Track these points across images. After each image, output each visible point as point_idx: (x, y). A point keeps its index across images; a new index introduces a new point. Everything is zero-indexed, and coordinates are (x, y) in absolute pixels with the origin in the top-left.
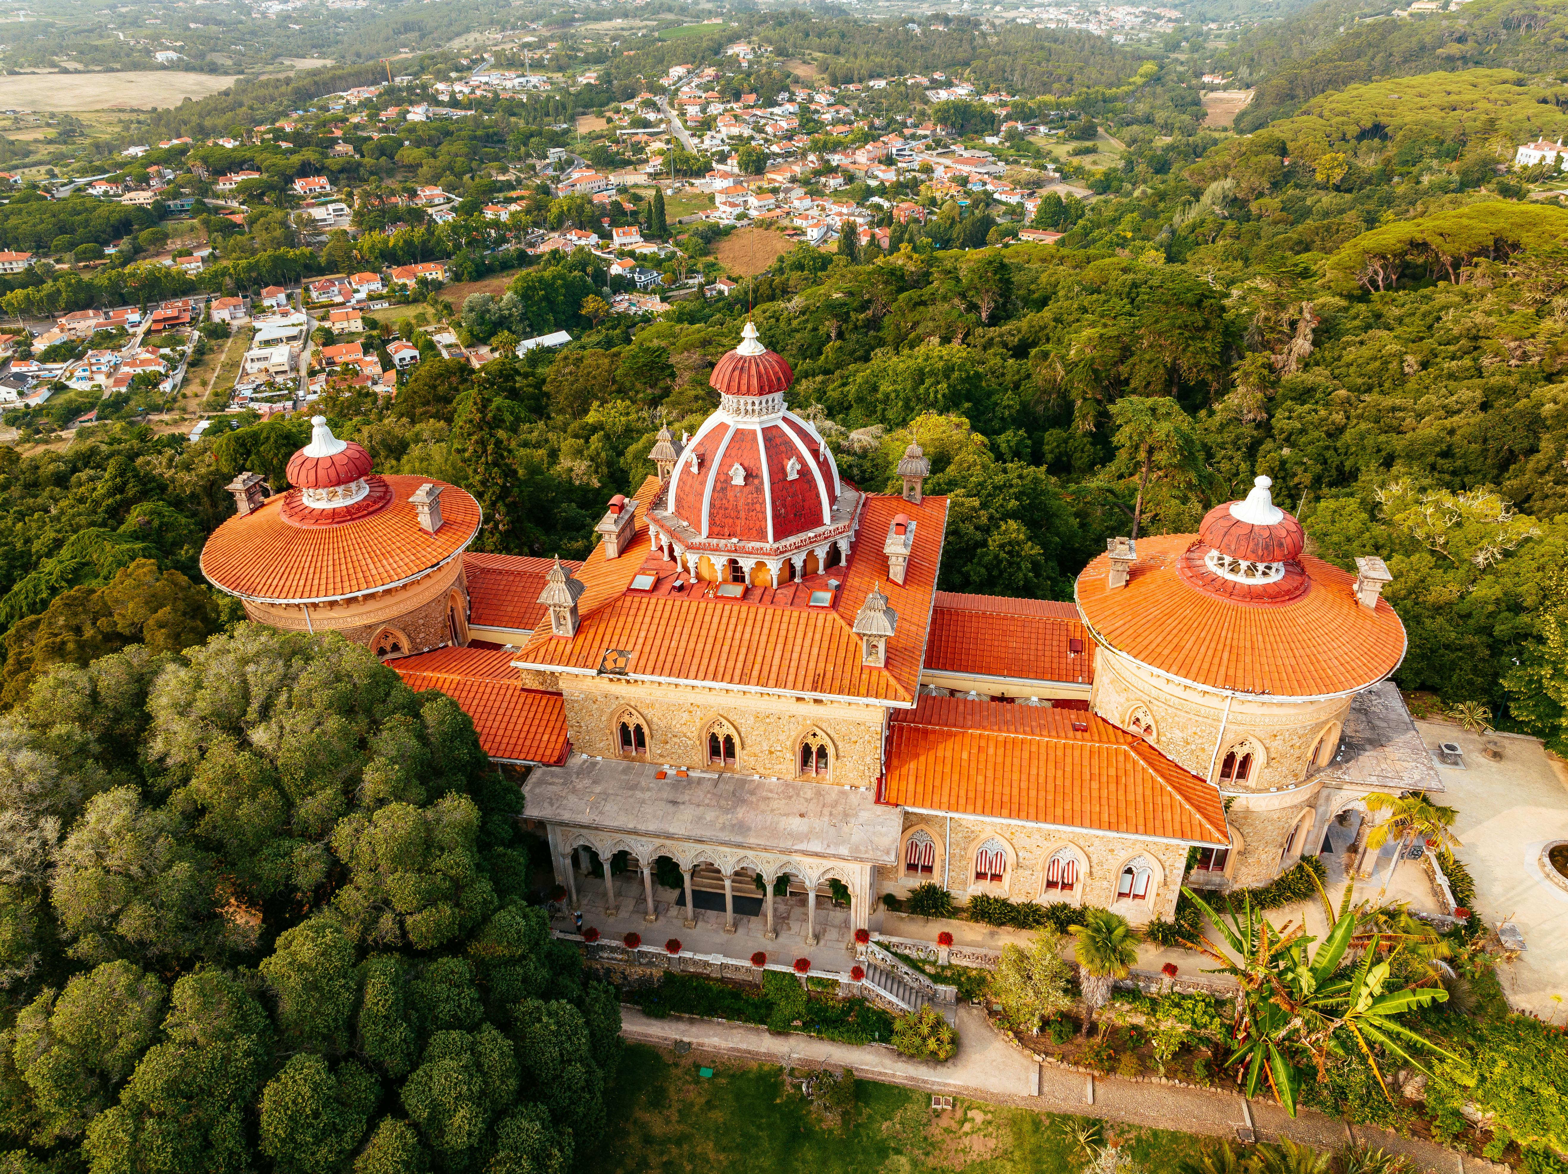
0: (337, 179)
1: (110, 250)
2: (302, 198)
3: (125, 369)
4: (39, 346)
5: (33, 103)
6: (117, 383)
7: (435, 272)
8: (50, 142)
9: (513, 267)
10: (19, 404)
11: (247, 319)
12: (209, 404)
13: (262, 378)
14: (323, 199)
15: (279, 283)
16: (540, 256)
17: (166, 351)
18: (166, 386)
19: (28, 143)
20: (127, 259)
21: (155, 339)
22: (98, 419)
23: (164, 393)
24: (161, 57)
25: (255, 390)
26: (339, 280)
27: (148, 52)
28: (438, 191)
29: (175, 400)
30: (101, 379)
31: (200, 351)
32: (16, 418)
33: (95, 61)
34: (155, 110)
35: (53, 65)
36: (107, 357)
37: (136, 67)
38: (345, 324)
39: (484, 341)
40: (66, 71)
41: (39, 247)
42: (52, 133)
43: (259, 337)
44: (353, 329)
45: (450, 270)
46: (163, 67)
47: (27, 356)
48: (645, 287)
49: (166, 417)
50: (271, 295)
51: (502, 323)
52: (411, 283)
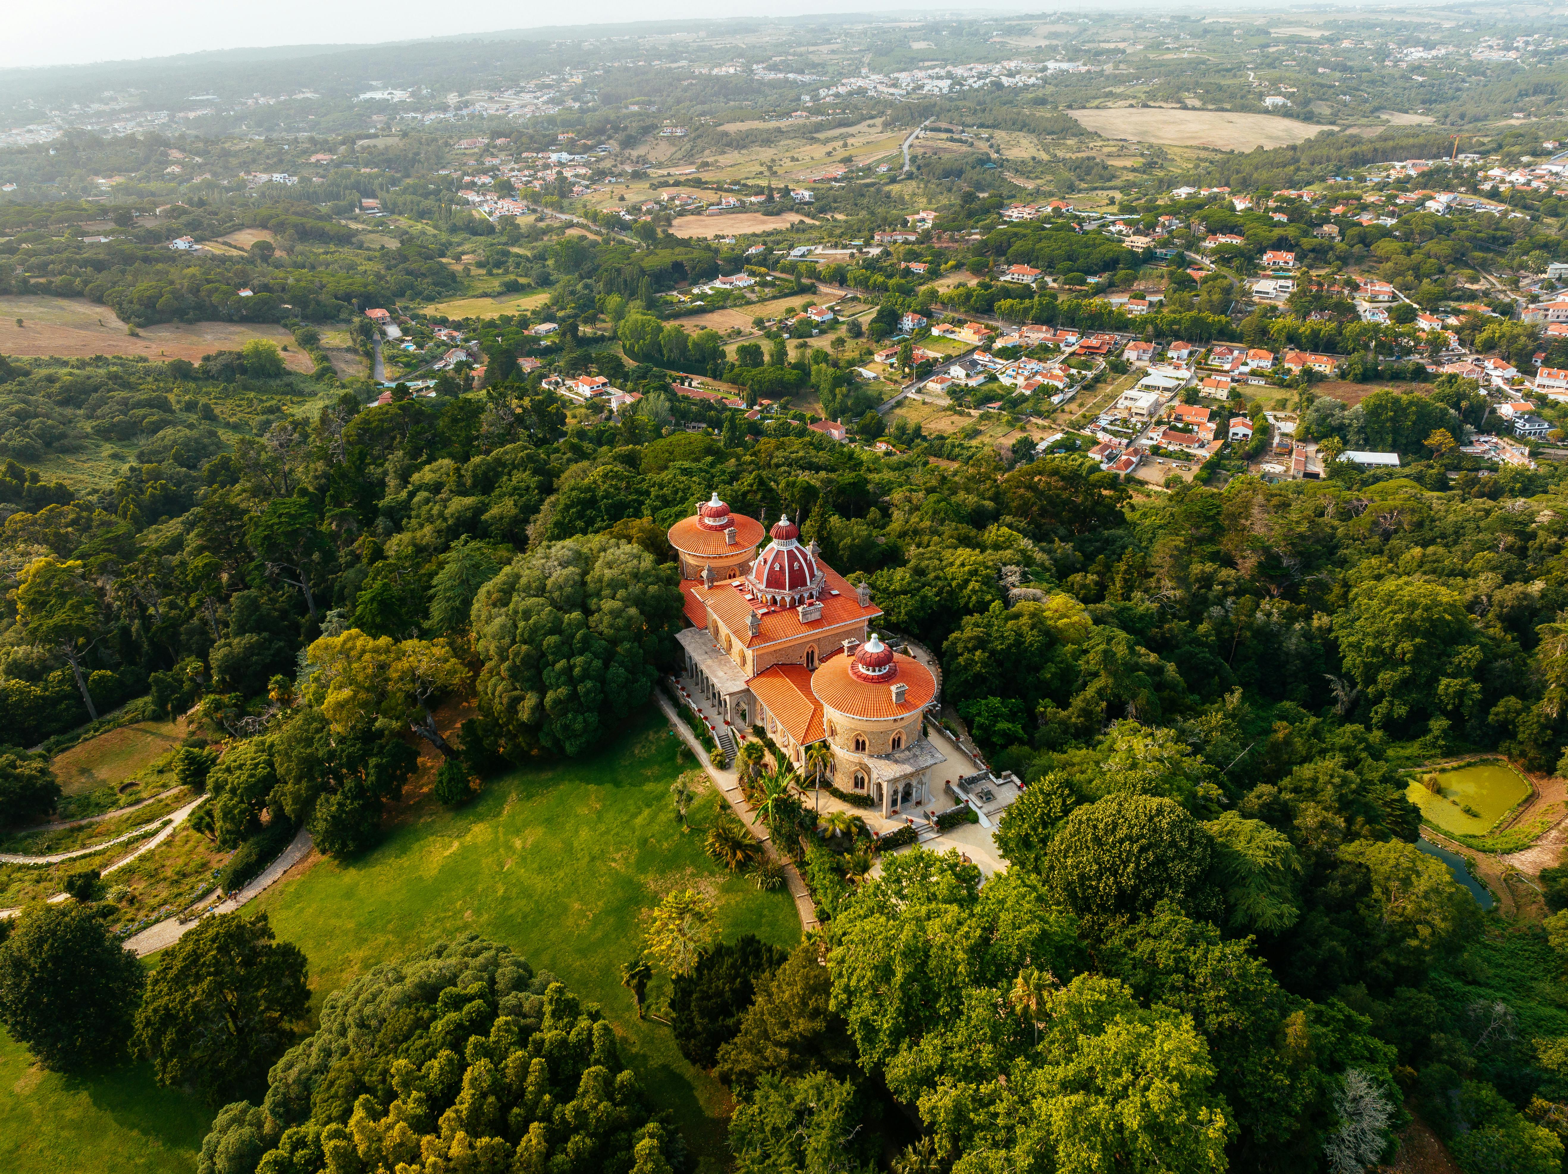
0: (1306, 256)
1: (1092, 280)
2: (1264, 269)
3: (1039, 378)
4: (999, 344)
5: (1144, 133)
6: (1027, 387)
7: (1323, 365)
8: (1134, 170)
9: (1404, 379)
10: (963, 383)
11: (1147, 363)
12: (1071, 422)
13: (1125, 414)
14: (1281, 273)
15: (1190, 339)
16: (1436, 376)
17: (1073, 371)
18: (1056, 399)
19: (1117, 169)
20: (1099, 290)
21: (1074, 361)
22: (1000, 408)
23: (1051, 403)
24: (1269, 101)
25: (1112, 423)
26: (1240, 349)
27: (1261, 96)
28: (1388, 288)
29: (1055, 411)
30: (1021, 381)
31: (1097, 379)
32: (954, 392)
33: (1214, 101)
34: (1232, 151)
35: (1179, 101)
36: (1033, 365)
37: (1245, 108)
38: (1213, 391)
39: (1316, 440)
40: (1185, 108)
41: (1049, 267)
42: (1139, 162)
43: (1145, 381)
44: (1218, 396)
45: (1339, 367)
46: (1266, 111)
47: (987, 349)
48: (1523, 436)
49: (1040, 422)
50: (1177, 348)
51: (1340, 430)
52: (1296, 369)
